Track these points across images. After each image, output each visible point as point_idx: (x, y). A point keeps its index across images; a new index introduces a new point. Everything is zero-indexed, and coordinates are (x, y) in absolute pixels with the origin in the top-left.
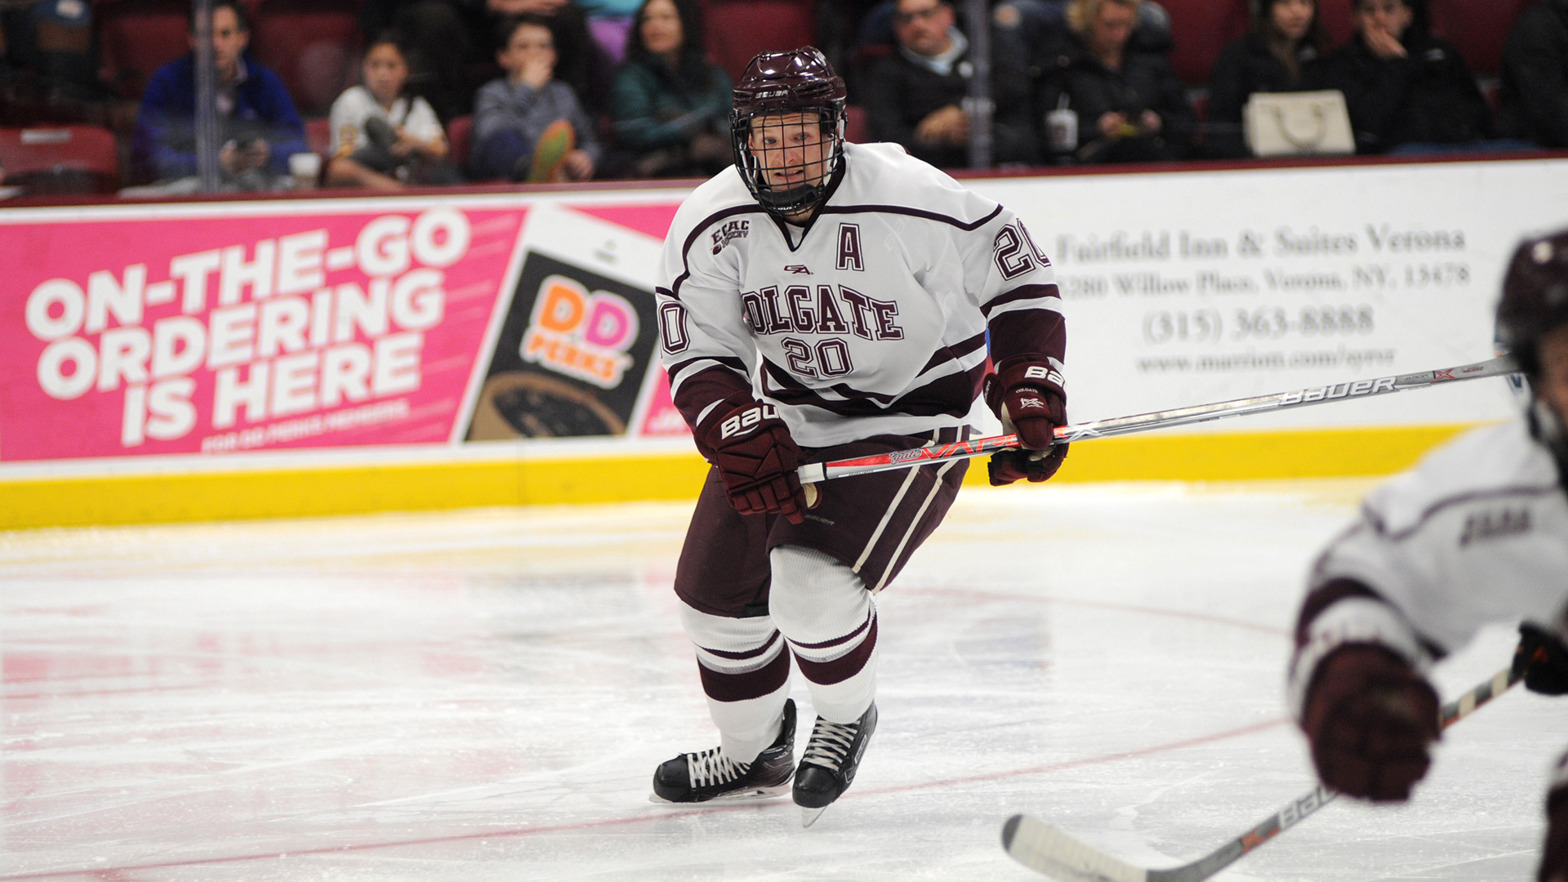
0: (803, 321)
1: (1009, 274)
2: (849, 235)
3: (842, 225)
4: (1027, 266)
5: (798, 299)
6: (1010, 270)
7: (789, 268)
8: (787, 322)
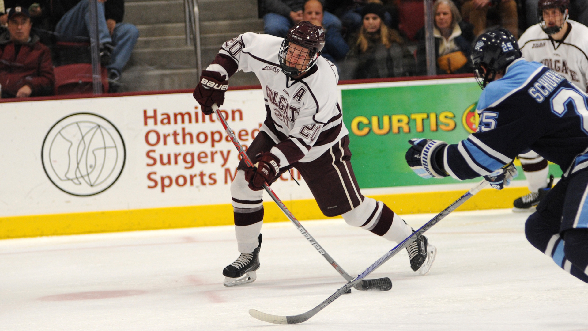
0: (281, 107)
1: (301, 133)
2: (302, 91)
3: (302, 87)
4: (307, 136)
5: (282, 100)
6: (303, 132)
7: (285, 91)
8: (277, 104)
